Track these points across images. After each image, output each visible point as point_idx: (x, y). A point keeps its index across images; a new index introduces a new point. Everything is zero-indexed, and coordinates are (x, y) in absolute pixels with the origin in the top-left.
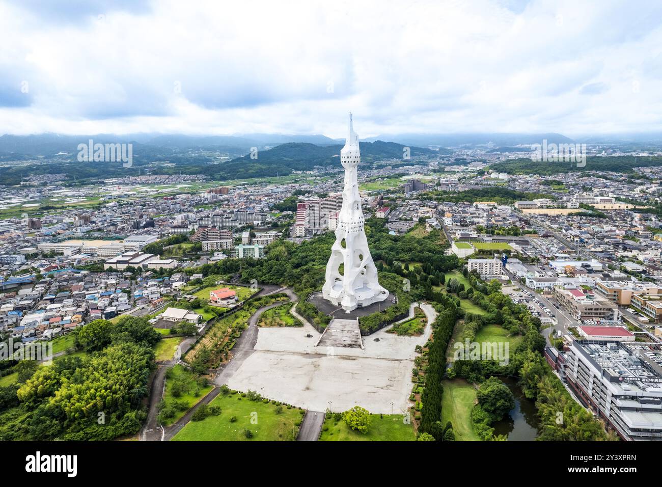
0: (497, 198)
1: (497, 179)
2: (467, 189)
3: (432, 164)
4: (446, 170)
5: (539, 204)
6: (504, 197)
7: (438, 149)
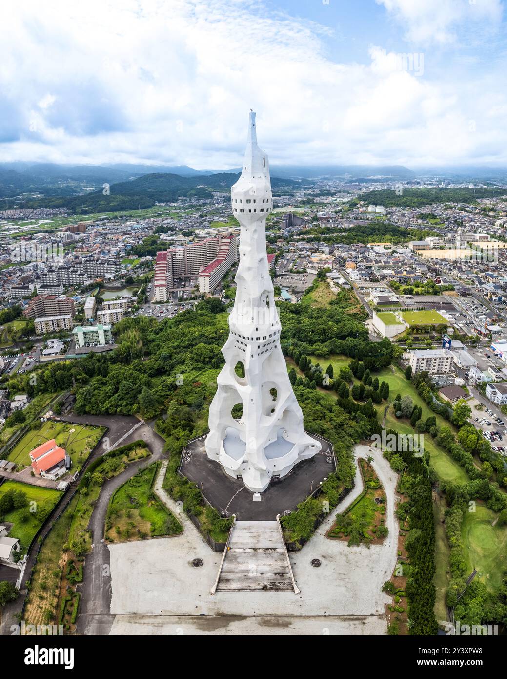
0: (388, 237)
1: (374, 212)
2: (352, 226)
3: (298, 194)
4: (315, 201)
5: (432, 245)
6: (394, 235)
7: (300, 181)
